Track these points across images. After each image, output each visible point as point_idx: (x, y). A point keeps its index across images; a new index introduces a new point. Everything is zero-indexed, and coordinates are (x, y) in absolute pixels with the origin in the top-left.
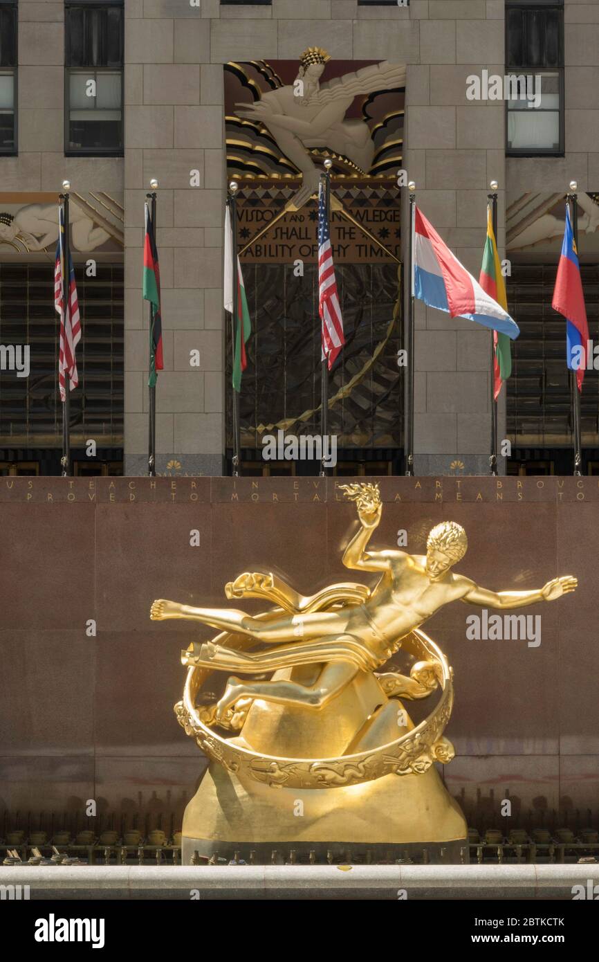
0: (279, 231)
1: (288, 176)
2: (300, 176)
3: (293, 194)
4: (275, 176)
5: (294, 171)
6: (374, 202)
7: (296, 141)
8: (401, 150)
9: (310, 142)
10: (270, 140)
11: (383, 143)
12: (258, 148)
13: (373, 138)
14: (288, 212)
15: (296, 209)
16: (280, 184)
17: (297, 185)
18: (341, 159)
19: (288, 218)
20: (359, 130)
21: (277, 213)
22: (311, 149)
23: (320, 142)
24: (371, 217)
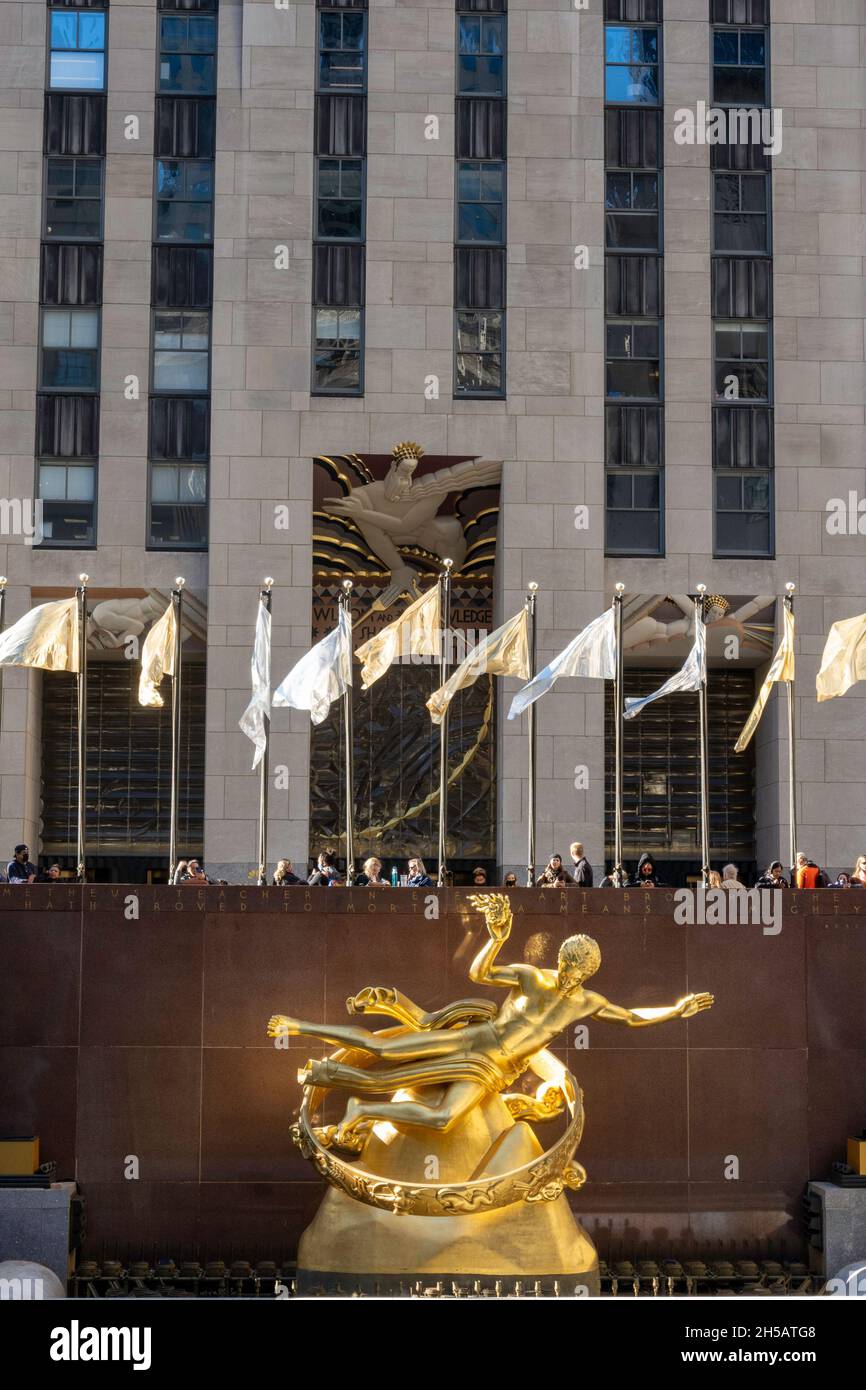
0: (366, 630)
1: (377, 574)
2: (389, 574)
3: (381, 592)
4: (363, 574)
5: (383, 569)
6: (465, 602)
7: (385, 539)
8: (494, 548)
9: (400, 540)
10: (358, 537)
11: (477, 541)
12: (346, 544)
13: (465, 536)
14: (375, 612)
15: (383, 609)
16: (367, 582)
17: (384, 583)
18: (431, 556)
19: (376, 617)
20: (450, 526)
21: (364, 612)
22: (402, 546)
23: (412, 540)
24: (461, 617)
